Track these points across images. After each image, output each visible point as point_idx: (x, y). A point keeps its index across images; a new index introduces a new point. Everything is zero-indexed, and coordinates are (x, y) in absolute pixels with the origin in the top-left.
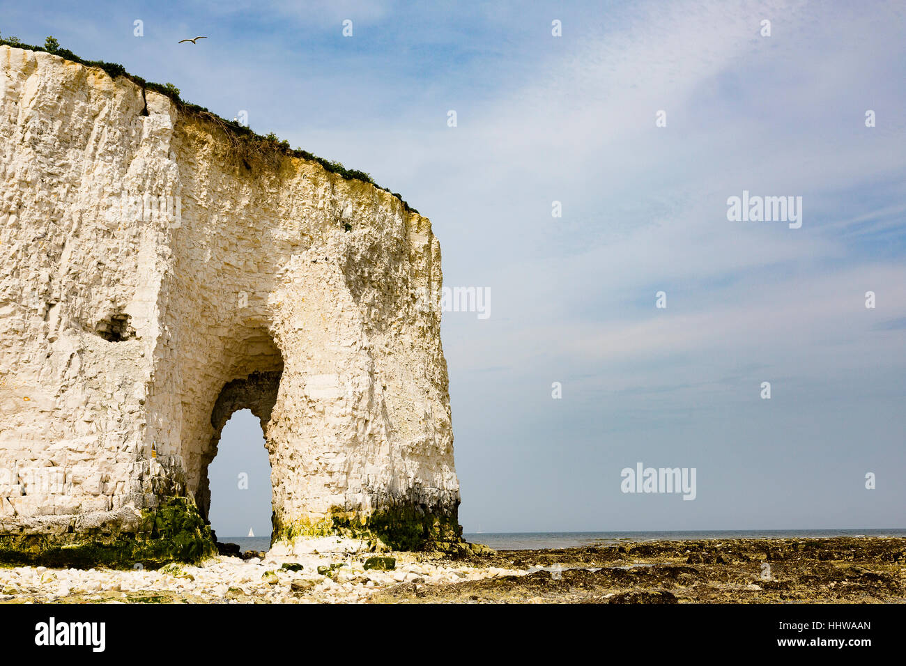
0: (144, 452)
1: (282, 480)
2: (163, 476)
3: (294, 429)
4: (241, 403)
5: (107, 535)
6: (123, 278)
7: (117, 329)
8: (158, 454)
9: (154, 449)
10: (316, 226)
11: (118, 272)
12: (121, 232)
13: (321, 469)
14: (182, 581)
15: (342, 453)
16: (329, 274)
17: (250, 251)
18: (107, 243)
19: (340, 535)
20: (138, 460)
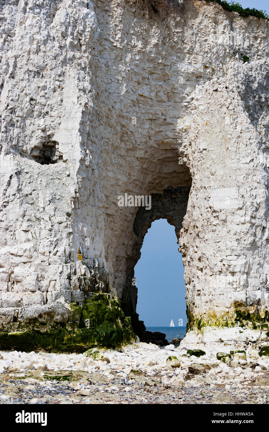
0: (72, 256)
1: (193, 279)
2: (89, 276)
3: (201, 236)
4: (158, 214)
5: (43, 324)
6: (51, 111)
7: (48, 153)
8: (84, 257)
9: (80, 253)
10: (217, 59)
11: (47, 106)
12: (49, 72)
13: (224, 270)
14: (100, 363)
15: (242, 256)
16: (229, 101)
17: (161, 83)
18: (37, 82)
19: (242, 326)
20: (66, 263)
